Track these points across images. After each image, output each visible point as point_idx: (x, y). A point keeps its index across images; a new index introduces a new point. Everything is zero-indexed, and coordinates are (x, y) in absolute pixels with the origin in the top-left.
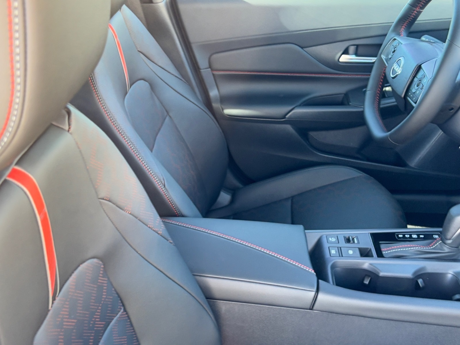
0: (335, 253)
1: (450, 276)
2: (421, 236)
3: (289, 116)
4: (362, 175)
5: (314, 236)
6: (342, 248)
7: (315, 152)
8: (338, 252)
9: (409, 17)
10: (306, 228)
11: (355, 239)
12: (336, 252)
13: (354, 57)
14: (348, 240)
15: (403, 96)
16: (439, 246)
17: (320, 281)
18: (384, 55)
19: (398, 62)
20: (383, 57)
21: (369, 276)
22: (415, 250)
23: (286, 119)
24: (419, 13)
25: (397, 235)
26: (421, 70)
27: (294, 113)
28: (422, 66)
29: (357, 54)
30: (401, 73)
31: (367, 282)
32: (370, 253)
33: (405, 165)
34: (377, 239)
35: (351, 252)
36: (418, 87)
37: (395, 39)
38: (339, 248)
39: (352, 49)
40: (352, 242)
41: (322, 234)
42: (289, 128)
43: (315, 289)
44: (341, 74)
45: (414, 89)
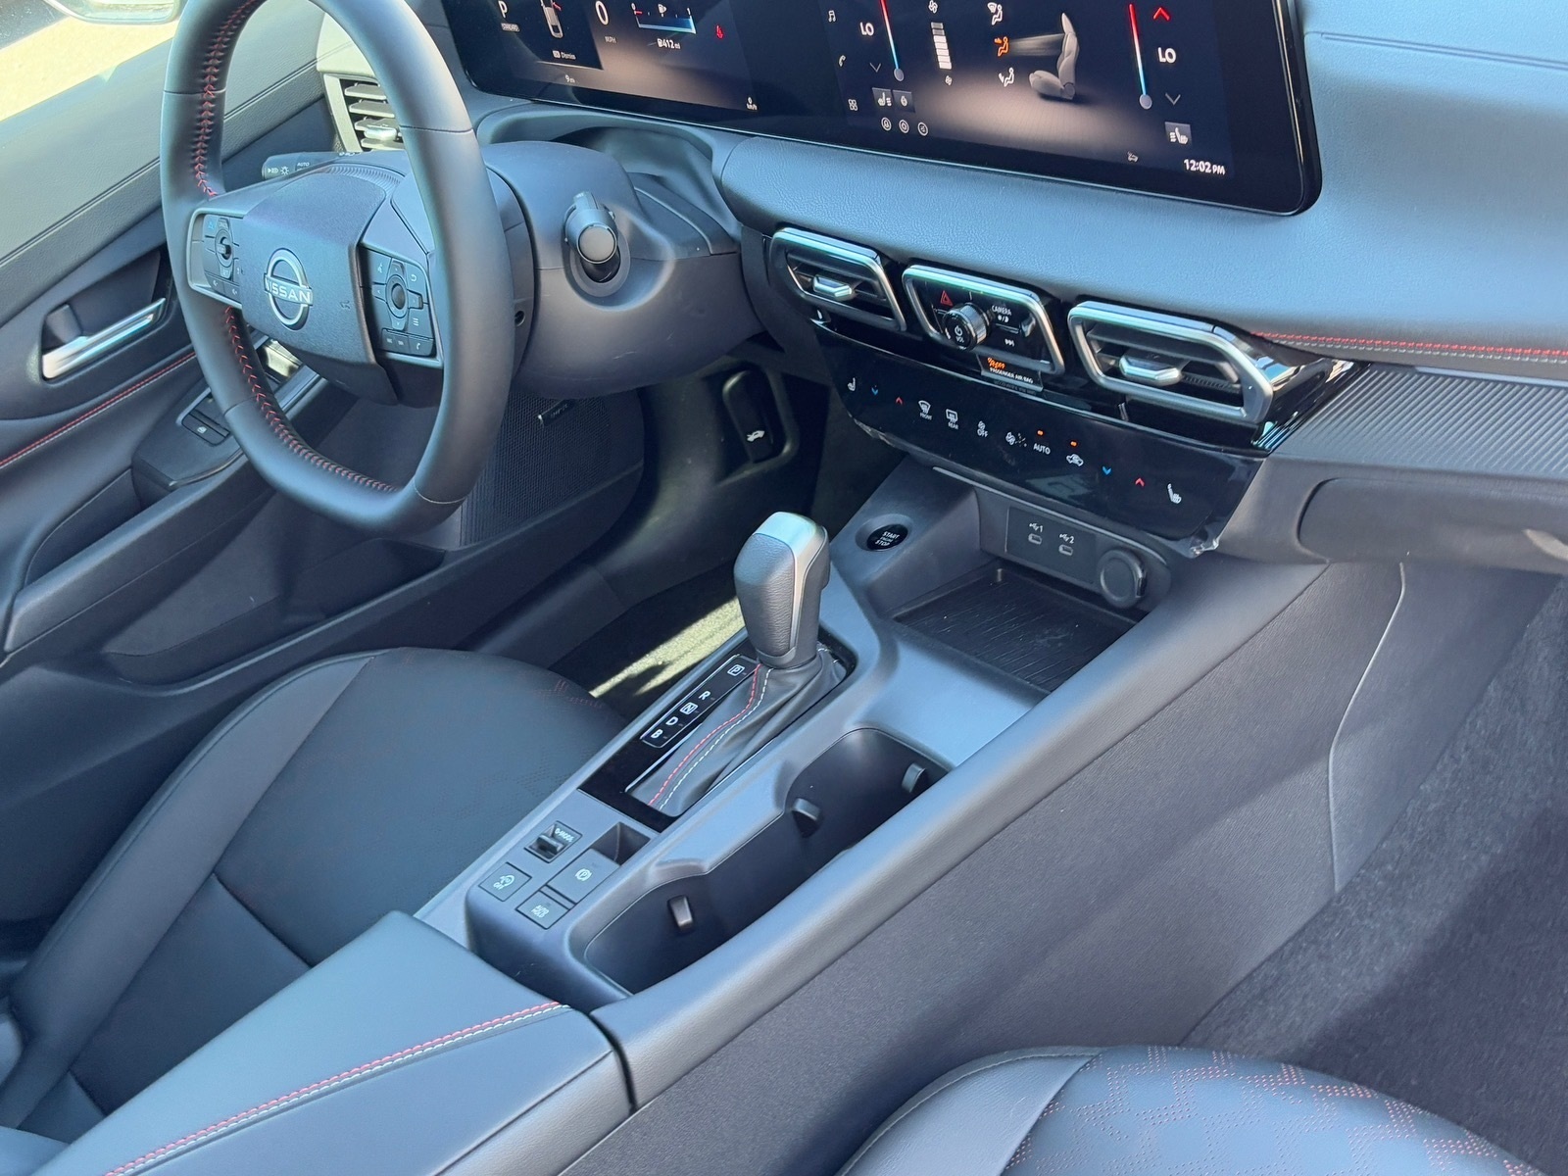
0: (546, 911)
1: (855, 739)
2: (705, 695)
3: (14, 642)
4: (367, 660)
5: (447, 912)
6: (549, 884)
7: (165, 694)
8: (551, 901)
9: (200, 128)
10: (410, 910)
11: (557, 831)
12: (547, 906)
13: (82, 341)
14: (545, 849)
15: (373, 359)
16: (773, 687)
17: (594, 1013)
18: (197, 279)
19: (279, 272)
20: (200, 286)
21: (679, 898)
22: (726, 740)
23: (11, 655)
24: (219, 100)
25: (645, 738)
26: (374, 257)
27: (21, 619)
28: (365, 241)
29: (84, 331)
30: (315, 296)
31: (684, 918)
32: (630, 835)
33: (436, 559)
34: (609, 786)
35: (583, 875)
36: (405, 309)
37: (201, 216)
38: (545, 889)
39: (60, 324)
40: (560, 846)
41: (462, 892)
42: (36, 676)
43: (607, 1047)
44: (73, 418)
45: (392, 320)
